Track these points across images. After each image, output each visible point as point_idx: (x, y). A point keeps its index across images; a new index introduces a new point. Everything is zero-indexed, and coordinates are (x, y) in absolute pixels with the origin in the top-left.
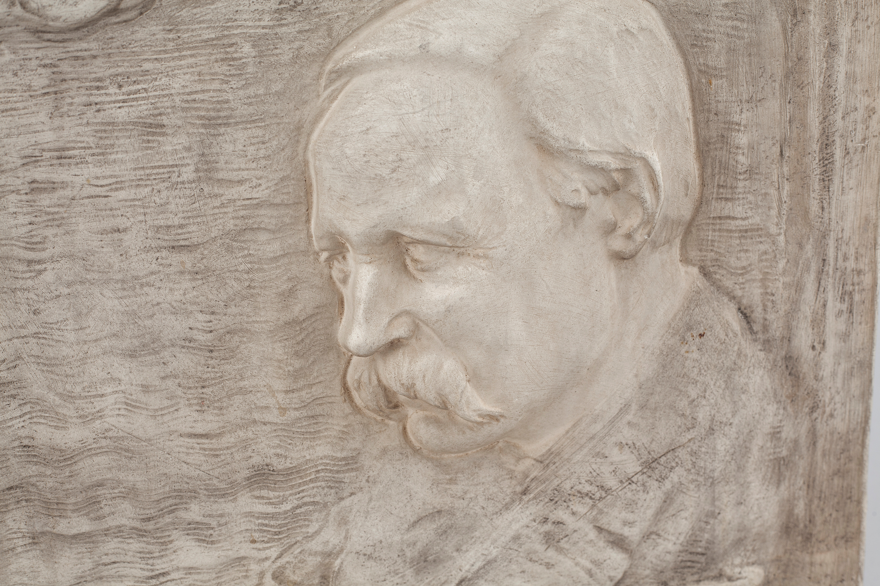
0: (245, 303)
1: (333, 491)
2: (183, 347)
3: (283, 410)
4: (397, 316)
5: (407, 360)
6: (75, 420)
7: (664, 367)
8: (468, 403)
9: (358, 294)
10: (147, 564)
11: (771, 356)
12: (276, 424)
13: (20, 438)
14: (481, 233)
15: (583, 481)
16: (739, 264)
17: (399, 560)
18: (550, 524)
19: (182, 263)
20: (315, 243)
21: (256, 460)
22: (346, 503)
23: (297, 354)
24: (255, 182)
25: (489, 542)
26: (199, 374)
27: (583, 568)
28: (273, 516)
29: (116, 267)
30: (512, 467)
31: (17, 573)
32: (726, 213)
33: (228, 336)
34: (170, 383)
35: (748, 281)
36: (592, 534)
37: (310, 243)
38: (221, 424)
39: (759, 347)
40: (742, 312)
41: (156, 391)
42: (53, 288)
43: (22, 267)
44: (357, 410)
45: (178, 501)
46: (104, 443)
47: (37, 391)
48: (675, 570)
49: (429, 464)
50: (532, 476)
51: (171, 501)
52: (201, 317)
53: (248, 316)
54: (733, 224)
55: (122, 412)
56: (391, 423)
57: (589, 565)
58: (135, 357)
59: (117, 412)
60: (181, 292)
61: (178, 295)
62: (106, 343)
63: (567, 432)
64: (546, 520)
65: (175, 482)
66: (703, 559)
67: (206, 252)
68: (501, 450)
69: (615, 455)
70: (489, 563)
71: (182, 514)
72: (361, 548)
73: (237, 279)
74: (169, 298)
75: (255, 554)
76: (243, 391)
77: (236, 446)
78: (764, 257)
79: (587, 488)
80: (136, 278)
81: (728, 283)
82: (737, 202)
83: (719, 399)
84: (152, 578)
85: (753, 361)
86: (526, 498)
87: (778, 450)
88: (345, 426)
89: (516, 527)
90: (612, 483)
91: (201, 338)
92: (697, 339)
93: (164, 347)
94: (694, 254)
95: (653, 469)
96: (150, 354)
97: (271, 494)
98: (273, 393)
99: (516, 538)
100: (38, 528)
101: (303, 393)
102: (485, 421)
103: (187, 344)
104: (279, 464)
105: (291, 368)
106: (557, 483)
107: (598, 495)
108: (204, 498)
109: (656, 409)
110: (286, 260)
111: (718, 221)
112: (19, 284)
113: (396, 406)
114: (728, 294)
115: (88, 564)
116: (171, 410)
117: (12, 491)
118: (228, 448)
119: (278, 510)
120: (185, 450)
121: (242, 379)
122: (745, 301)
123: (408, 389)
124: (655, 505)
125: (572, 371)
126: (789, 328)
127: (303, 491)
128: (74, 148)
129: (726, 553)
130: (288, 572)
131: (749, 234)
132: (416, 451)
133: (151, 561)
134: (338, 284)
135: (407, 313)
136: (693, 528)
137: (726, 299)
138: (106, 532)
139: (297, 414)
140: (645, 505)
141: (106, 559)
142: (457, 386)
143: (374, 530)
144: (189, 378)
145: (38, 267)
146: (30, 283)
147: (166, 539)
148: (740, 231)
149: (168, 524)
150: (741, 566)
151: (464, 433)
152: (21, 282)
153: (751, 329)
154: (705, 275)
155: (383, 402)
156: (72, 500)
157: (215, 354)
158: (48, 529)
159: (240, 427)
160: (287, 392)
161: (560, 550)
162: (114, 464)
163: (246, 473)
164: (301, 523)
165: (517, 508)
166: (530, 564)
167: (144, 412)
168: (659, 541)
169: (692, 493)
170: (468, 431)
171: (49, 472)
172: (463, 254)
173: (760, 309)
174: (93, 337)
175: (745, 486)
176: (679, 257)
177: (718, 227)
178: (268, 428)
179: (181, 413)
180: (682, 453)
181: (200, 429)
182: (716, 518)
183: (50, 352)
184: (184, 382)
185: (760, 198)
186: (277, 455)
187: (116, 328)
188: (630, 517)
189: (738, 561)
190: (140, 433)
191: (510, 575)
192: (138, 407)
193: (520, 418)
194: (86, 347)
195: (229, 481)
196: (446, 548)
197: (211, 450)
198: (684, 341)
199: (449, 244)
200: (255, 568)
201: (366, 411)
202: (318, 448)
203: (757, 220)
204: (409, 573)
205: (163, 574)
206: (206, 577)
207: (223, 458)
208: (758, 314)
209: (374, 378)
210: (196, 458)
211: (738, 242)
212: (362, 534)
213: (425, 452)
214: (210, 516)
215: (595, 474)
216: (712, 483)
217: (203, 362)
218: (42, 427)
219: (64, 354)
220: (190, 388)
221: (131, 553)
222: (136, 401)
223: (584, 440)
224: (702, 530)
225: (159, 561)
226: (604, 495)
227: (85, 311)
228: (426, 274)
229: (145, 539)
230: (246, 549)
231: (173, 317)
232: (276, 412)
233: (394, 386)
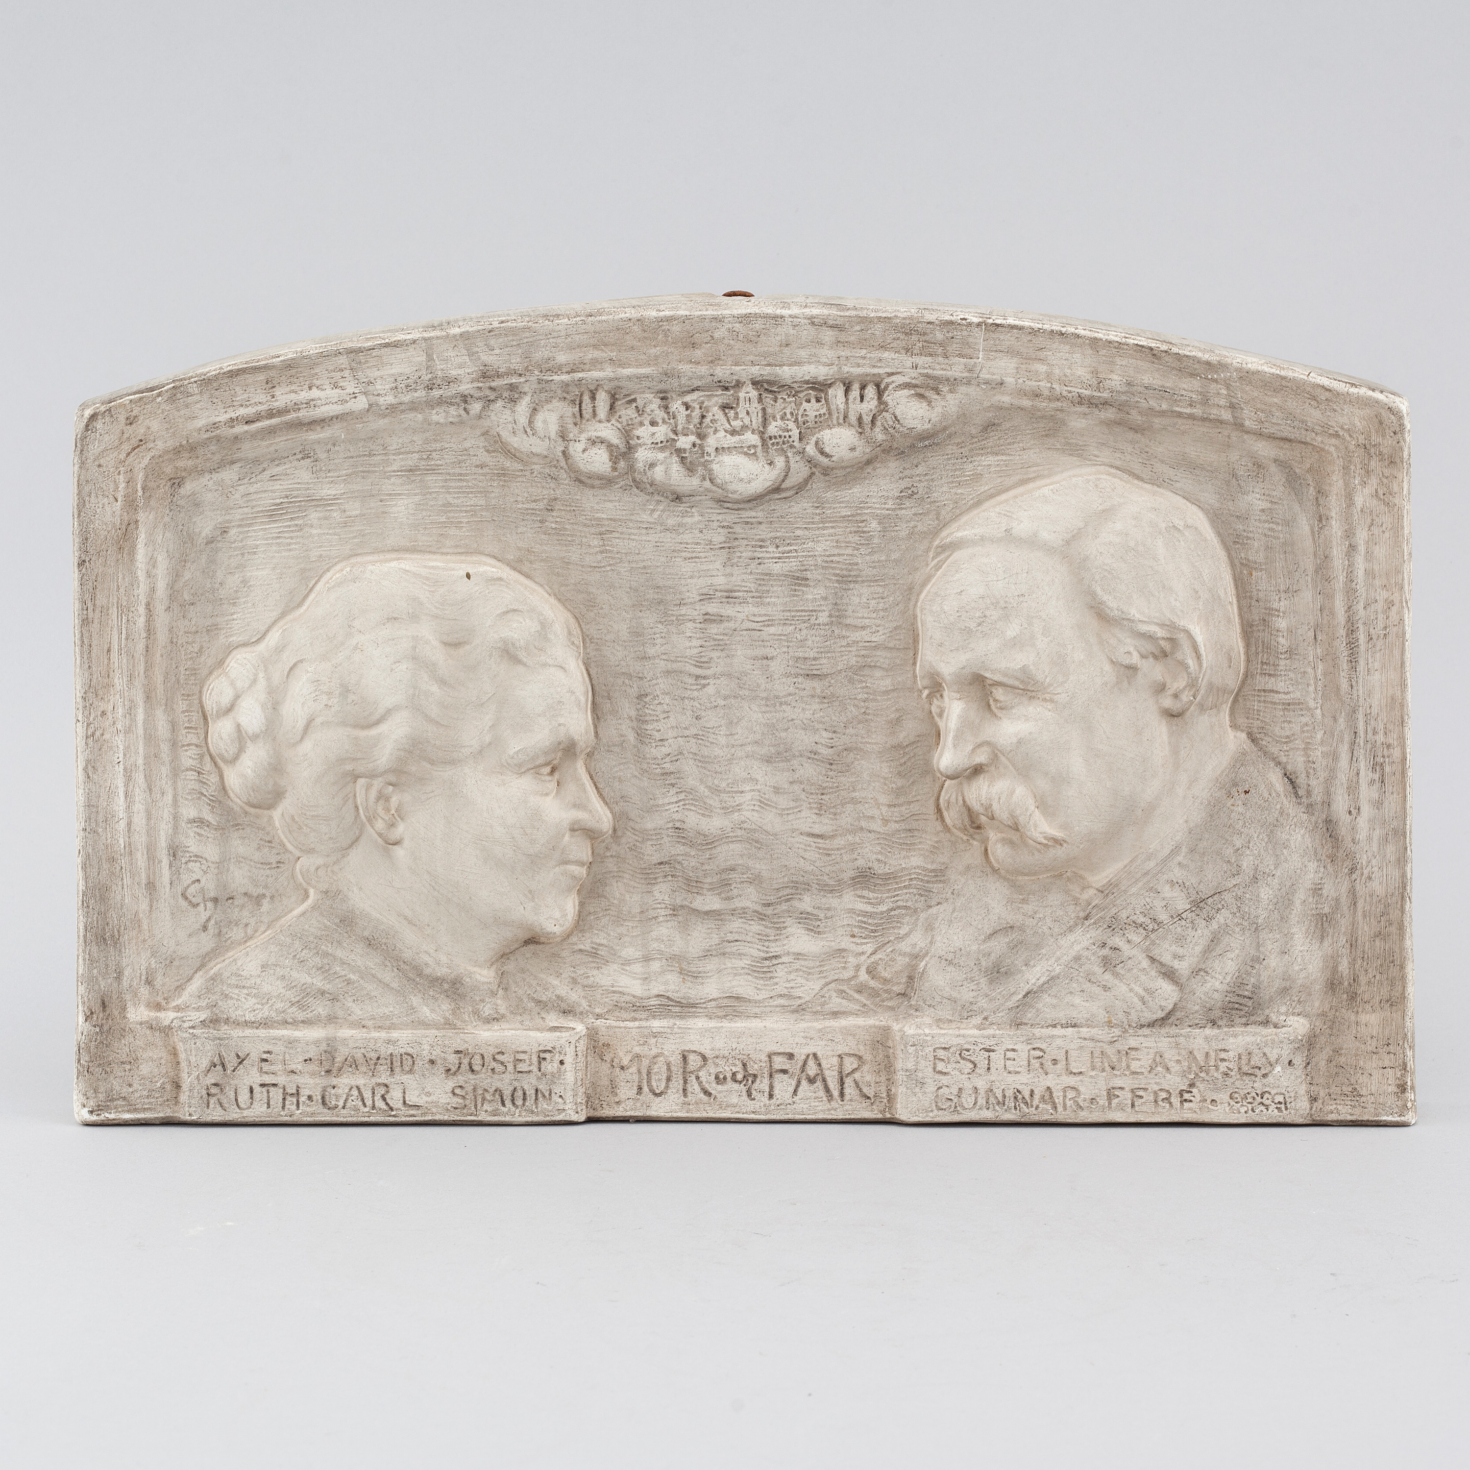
0: (861, 726)
1: (923, 898)
2: (809, 758)
3: (886, 821)
4: (980, 745)
5: (987, 783)
6: (718, 810)
7: (1211, 816)
8: (1036, 826)
9: (949, 724)
10: (764, 946)
11: (1313, 819)
12: (879, 833)
13: (673, 820)
14: (1048, 680)
15: (1138, 912)
16: (1283, 733)
17: (976, 969)
18: (1107, 949)
19: (814, 688)
20: (919, 682)
21: (860, 862)
22: (934, 910)
23: (899, 773)
24: (874, 628)
25: (1053, 960)
26: (820, 783)
27: (1136, 994)
28: (871, 915)
29: (763, 687)
30: (1078, 895)
31: (657, 940)
32: (1269, 687)
33: (845, 752)
34: (796, 787)
35: (1293, 749)
36: (1145, 963)
37: (915, 682)
38: (834, 828)
39: (1303, 810)
40: (1288, 778)
41: (784, 793)
42: (713, 700)
43: (691, 681)
44: (947, 829)
45: (793, 891)
46: (739, 833)
47: (691, 782)
48: (1224, 1009)
49: (1006, 883)
50: (1093, 904)
51: (788, 891)
52: (825, 734)
53: (862, 738)
54: (1277, 697)
55: (756, 808)
56: (975, 843)
57: (1143, 993)
58: (771, 762)
59: (752, 807)
60: (811, 712)
61: (808, 714)
62: (749, 748)
63: (1125, 867)
64: (1104, 945)
65: (792, 874)
66: (1250, 1003)
67: (833, 681)
68: (1069, 879)
69: (1167, 892)
70: (1052, 978)
71: (795, 903)
72: (943, 953)
73: (855, 706)
74: (801, 715)
75: (853, 947)
76: (854, 801)
77: (845, 848)
78: (1305, 729)
79: (1141, 919)
80: (777, 697)
81: (1274, 749)
82: (1280, 679)
83: (1262, 852)
84: (766, 959)
85: (1295, 820)
86: (1087, 923)
87: (1320, 906)
88: (937, 842)
89: (1077, 948)
90: (1163, 917)
91: (824, 752)
92: (1243, 795)
93: (794, 756)
94: (1241, 721)
95: (1201, 909)
96: (783, 761)
97: (871, 895)
98: (878, 805)
99: (1077, 958)
100: (679, 902)
101: (903, 809)
102: (1050, 843)
103: (813, 756)
104: (880, 869)
105: (894, 785)
106: (1114, 912)
107: (1151, 927)
108: (815, 892)
109: (1204, 853)
110: (895, 694)
111: (1263, 694)
112: (688, 693)
113: (979, 827)
114: (1274, 759)
115: (715, 940)
116: (795, 810)
117: (662, 866)
118: (838, 849)
119: (875, 910)
120: (803, 847)
121: (854, 791)
122: (1289, 767)
123: (986, 809)
124: (1203, 943)
125: (1127, 809)
126: (1328, 793)
127: (897, 895)
128: (739, 591)
129: (1271, 999)
130: (880, 969)
131: (1291, 707)
132: (995, 871)
133: (766, 944)
134: (936, 718)
135: (988, 743)
136: (1239, 970)
137: (1272, 764)
138: (733, 911)
139: (897, 826)
140: (1194, 941)
141: (730, 937)
142: (1027, 810)
143: (956, 938)
144: (812, 785)
145: (703, 682)
146: (696, 694)
147: (782, 925)
148: (1284, 704)
149: (783, 911)
150: (1287, 1014)
151: (1033, 854)
152: (689, 692)
153: (1296, 793)
154: (1253, 741)
155: (967, 821)
156: (709, 880)
157: (833, 767)
158: (687, 903)
159: (850, 832)
160: (890, 806)
161: (1116, 975)
162: (746, 852)
163: (851, 873)
164: (895, 924)
165: (1079, 931)
166: (1089, 984)
167: (774, 810)
168: (1206, 978)
169: (1237, 936)
170: (1036, 853)
171: (693, 853)
172: (1034, 697)
173: (1303, 776)
174: (740, 742)
175: (1289, 936)
176: (1228, 723)
177: (1262, 699)
178: (872, 836)
179: (803, 814)
180: (1228, 897)
181: (817, 830)
182: (1261, 964)
183: (705, 752)
184: (807, 788)
185: (1300, 675)
186: (878, 860)
187: (758, 737)
188: (1180, 951)
189: (1283, 1009)
190: (768, 828)
191: (1071, 993)
192: (769, 805)
193: (1081, 846)
194: (733, 750)
195: (837, 879)
196: (1017, 962)
197: (825, 849)
198: (1229, 795)
199: (1021, 686)
200: (852, 960)
201: (954, 830)
202: (912, 859)
203: (1298, 695)
204: (983, 981)
205: (776, 957)
206: (810, 964)
207: (834, 857)
208: (1301, 780)
209: (960, 798)
210: (811, 855)
211: (1282, 713)
212: (946, 941)
213: (1002, 872)
214: (818, 908)
215: (1148, 907)
216: (1256, 929)
217: (824, 772)
218: (692, 813)
219: (716, 754)
220: (812, 794)
221: (751, 934)
222: (768, 800)
223: (1139, 875)
224: (1248, 974)
225: (773, 945)
226: (1156, 928)
227: (735, 721)
228: (1004, 712)
229: (764, 923)
230: (846, 943)
231: (803, 732)
232: (880, 822)
233: (976, 807)
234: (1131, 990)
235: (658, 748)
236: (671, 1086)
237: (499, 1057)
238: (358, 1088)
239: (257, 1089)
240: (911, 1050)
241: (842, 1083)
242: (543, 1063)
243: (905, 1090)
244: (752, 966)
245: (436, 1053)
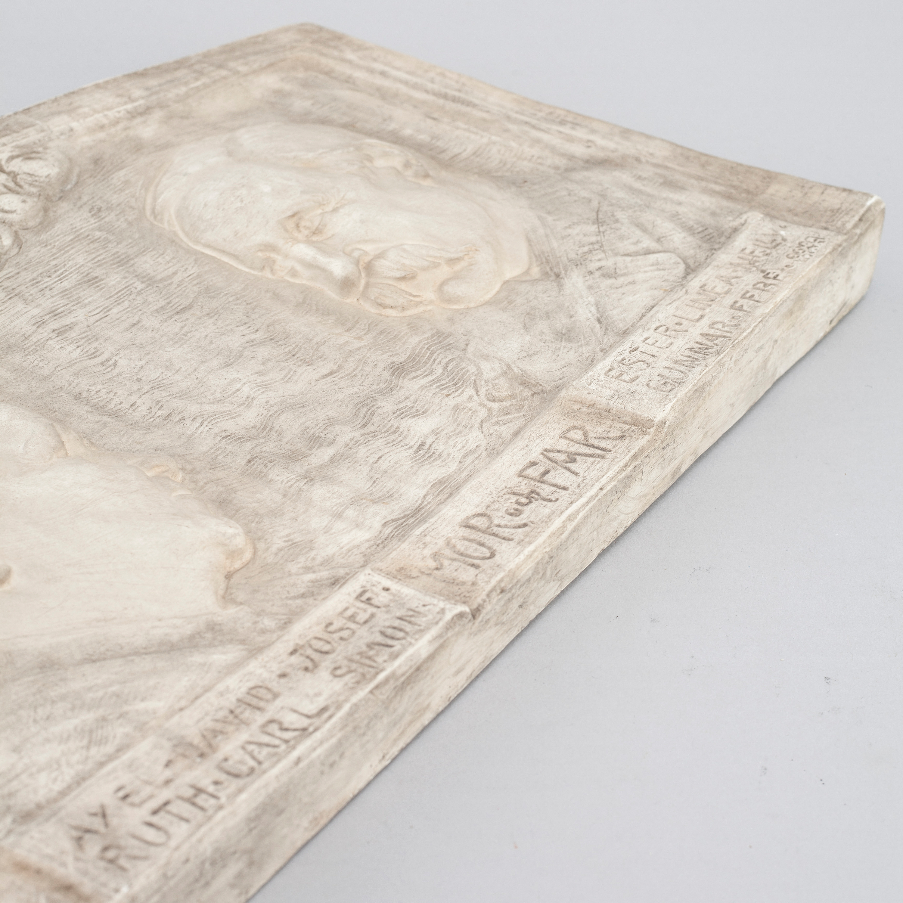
15: (577, 249)
25: (580, 300)
30: (531, 278)
36: (627, 259)
50: (548, 270)
64: (590, 272)
69: (573, 231)
70: (597, 304)
72: (517, 356)
79: (585, 249)
86: (562, 276)
89: (580, 285)
90: (593, 239)
92: (526, 183)
95: (603, 221)
99: (590, 287)
106: (566, 259)
107: (596, 247)
124: (635, 230)
140: (630, 233)
143: (508, 345)
161: (625, 275)
165: (566, 281)
166: (620, 289)
180: (605, 209)
196: (564, 321)
204: (565, 344)
212: (505, 351)
215: (577, 243)
223: (545, 239)
226: (599, 244)
234: (645, 272)
235: (136, 410)
236: (490, 545)
237: (331, 629)
238: (250, 743)
239: (155, 819)
240: (593, 386)
241: (592, 446)
242: (373, 602)
243: (631, 405)
244: (416, 461)
245: (276, 668)
